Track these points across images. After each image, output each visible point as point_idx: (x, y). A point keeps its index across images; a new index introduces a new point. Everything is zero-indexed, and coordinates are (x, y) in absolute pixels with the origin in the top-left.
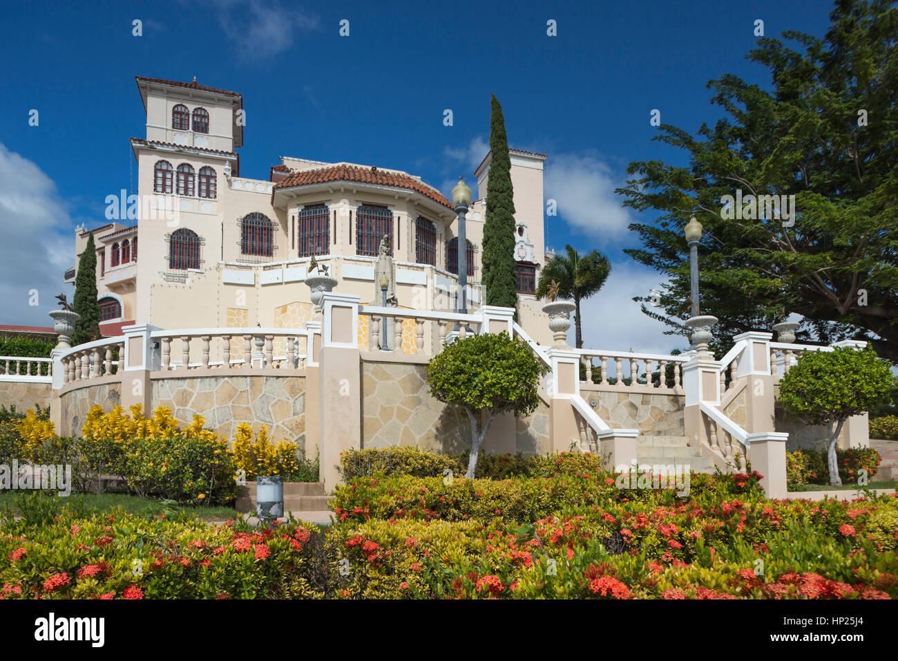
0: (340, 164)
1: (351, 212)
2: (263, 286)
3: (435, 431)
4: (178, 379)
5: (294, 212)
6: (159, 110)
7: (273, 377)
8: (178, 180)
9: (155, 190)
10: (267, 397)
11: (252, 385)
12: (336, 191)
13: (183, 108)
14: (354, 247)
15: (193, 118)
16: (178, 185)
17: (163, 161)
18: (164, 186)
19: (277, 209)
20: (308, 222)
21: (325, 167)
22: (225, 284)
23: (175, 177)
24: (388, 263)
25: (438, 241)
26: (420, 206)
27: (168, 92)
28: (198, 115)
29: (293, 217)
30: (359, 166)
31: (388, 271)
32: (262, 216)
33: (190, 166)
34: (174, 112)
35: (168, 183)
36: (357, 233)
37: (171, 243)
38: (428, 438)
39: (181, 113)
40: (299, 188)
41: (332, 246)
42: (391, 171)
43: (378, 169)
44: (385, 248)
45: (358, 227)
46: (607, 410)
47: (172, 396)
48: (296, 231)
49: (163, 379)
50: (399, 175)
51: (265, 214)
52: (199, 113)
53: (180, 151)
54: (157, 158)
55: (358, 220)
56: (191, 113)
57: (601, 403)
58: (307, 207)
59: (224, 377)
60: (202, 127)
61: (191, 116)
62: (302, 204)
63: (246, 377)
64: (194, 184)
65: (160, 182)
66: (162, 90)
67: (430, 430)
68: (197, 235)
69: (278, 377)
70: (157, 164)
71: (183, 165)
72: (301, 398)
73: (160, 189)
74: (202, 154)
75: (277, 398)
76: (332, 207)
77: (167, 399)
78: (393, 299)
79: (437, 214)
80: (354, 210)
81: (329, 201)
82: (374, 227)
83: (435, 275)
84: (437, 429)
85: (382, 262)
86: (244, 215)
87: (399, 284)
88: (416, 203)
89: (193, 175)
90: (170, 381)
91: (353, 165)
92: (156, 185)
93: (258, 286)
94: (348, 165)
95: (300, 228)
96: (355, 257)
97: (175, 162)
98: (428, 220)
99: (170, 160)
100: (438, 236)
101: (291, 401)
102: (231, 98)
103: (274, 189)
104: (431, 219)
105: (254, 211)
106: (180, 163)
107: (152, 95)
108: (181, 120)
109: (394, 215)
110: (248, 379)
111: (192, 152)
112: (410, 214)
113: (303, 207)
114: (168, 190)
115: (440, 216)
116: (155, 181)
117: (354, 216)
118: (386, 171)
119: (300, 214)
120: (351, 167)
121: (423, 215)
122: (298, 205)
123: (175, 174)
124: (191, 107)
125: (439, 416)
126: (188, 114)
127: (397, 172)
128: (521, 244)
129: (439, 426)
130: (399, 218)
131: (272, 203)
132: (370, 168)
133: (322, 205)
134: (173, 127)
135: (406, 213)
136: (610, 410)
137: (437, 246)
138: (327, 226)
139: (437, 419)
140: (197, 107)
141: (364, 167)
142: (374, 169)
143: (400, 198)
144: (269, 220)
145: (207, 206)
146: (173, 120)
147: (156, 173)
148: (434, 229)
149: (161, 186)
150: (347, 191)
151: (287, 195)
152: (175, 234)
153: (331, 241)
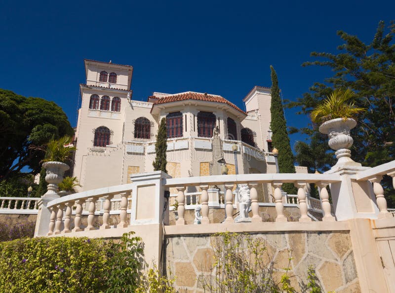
1: (194, 115)
4: (199, 235)
7: (315, 232)
8: (102, 103)
9: (90, 108)
10: (312, 258)
11: (294, 243)
12: (187, 105)
13: (105, 73)
14: (196, 132)
15: (109, 77)
16: (102, 106)
17: (95, 94)
18: (95, 106)
19: (153, 116)
20: (171, 121)
22: (128, 153)
24: (218, 140)
25: (237, 130)
26: (228, 112)
27: (99, 66)
30: (198, 93)
31: (219, 144)
32: (146, 119)
33: (108, 97)
34: (101, 75)
35: (97, 105)
36: (198, 126)
37: (96, 133)
39: (104, 75)
40: (167, 104)
41: (184, 133)
42: (213, 95)
43: (208, 95)
44: (216, 132)
45: (198, 123)
47: (191, 259)
49: (179, 236)
52: (112, 75)
53: (104, 90)
54: (91, 93)
55: (198, 119)
56: (109, 75)
58: (170, 114)
59: (257, 233)
60: (113, 81)
62: (167, 112)
63: (283, 232)
64: (109, 105)
66: (96, 65)
68: (109, 130)
69: (320, 232)
70: (92, 96)
71: (104, 96)
72: (350, 258)
73: (92, 108)
75: (324, 259)
76: (184, 114)
77: (185, 261)
78: (223, 159)
79: (236, 116)
80: (196, 114)
81: (183, 110)
83: (244, 147)
85: (215, 140)
86: (136, 118)
87: (225, 152)
89: (109, 101)
90: (188, 238)
91: (195, 93)
93: (146, 154)
94: (192, 93)
96: (197, 137)
97: (100, 95)
98: (232, 119)
99: (98, 94)
100: (237, 127)
101: (340, 263)
102: (128, 68)
103: (152, 105)
104: (234, 119)
105: (141, 116)
108: (104, 77)
109: (217, 117)
110: (287, 235)
112: (224, 116)
113: (168, 114)
114: (97, 108)
117: (196, 117)
118: (211, 95)
119: (167, 117)
121: (230, 117)
123: (100, 101)
124: (109, 72)
126: (107, 76)
127: (216, 96)
130: (219, 118)
131: (151, 112)
132: (203, 94)
133: (178, 112)
134: (100, 80)
135: (222, 116)
137: (237, 132)
138: (182, 123)
140: (112, 72)
141: (200, 94)
142: (206, 95)
143: (219, 108)
144: (149, 121)
145: (115, 115)
146: (100, 78)
147: (91, 100)
149: (92, 105)
150: (192, 105)
151: (160, 108)
152: (98, 129)
153: (184, 130)
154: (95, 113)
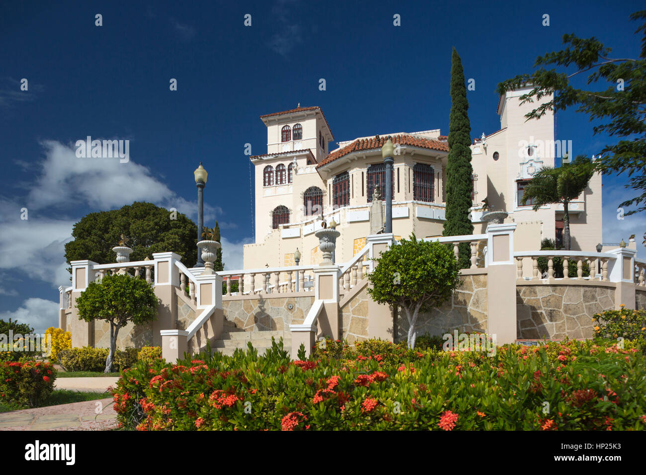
0: (356, 140)
1: (363, 173)
2: (305, 236)
3: (131, 336)
5: (330, 181)
6: (274, 132)
8: (277, 176)
9: (265, 185)
12: (353, 160)
13: (288, 127)
14: (365, 197)
15: (293, 132)
16: (277, 179)
17: (268, 166)
18: (269, 181)
20: (338, 186)
21: (347, 145)
22: (283, 239)
23: (275, 174)
24: (379, 205)
25: (436, 180)
26: (416, 155)
27: (279, 120)
28: (296, 129)
29: (330, 185)
30: (368, 138)
32: (316, 188)
33: (283, 165)
34: (283, 132)
35: (271, 179)
36: (368, 187)
37: (273, 216)
38: (127, 340)
39: (287, 131)
40: (331, 164)
41: (351, 200)
42: (391, 135)
43: (381, 136)
44: (376, 195)
45: (368, 182)
46: (302, 311)
48: (332, 194)
50: (399, 136)
51: (317, 186)
52: (297, 127)
53: (277, 157)
54: (264, 165)
55: (368, 177)
56: (292, 129)
57: (297, 306)
58: (338, 176)
60: (298, 136)
61: (292, 131)
62: (334, 175)
64: (285, 176)
65: (267, 180)
66: (275, 120)
67: (128, 335)
68: (287, 208)
70: (265, 169)
71: (279, 165)
73: (267, 184)
74: (289, 155)
76: (351, 173)
79: (434, 158)
80: (365, 170)
81: (348, 168)
82: (380, 180)
84: (132, 334)
85: (375, 206)
86: (304, 190)
88: (412, 154)
89: (284, 170)
91: (364, 138)
92: (265, 182)
93: (303, 237)
94: (360, 139)
95: (334, 191)
97: (274, 165)
98: (425, 165)
99: (271, 164)
100: (436, 175)
102: (313, 112)
103: (317, 168)
104: (428, 163)
105: (310, 186)
106: (277, 165)
107: (270, 125)
108: (287, 135)
109: (394, 167)
111: (283, 156)
112: (407, 163)
113: (335, 177)
114: (272, 183)
115: (437, 158)
116: (264, 180)
117: (365, 175)
119: (333, 182)
120: (363, 140)
121: (420, 162)
122: (332, 176)
123: (275, 172)
124: (291, 125)
125: (133, 326)
126: (290, 130)
127: (397, 134)
128: (530, 163)
129: (133, 333)
130: (398, 169)
132: (373, 137)
133: (346, 173)
134: (282, 141)
135: (404, 164)
136: (304, 310)
137: (436, 183)
138: (349, 187)
139: (132, 328)
140: (295, 124)
142: (377, 138)
144: (321, 190)
146: (282, 137)
147: (264, 174)
148: (432, 170)
149: (267, 182)
150: (360, 158)
151: (325, 171)
152: (275, 210)
153: (351, 197)
154: (270, 191)
